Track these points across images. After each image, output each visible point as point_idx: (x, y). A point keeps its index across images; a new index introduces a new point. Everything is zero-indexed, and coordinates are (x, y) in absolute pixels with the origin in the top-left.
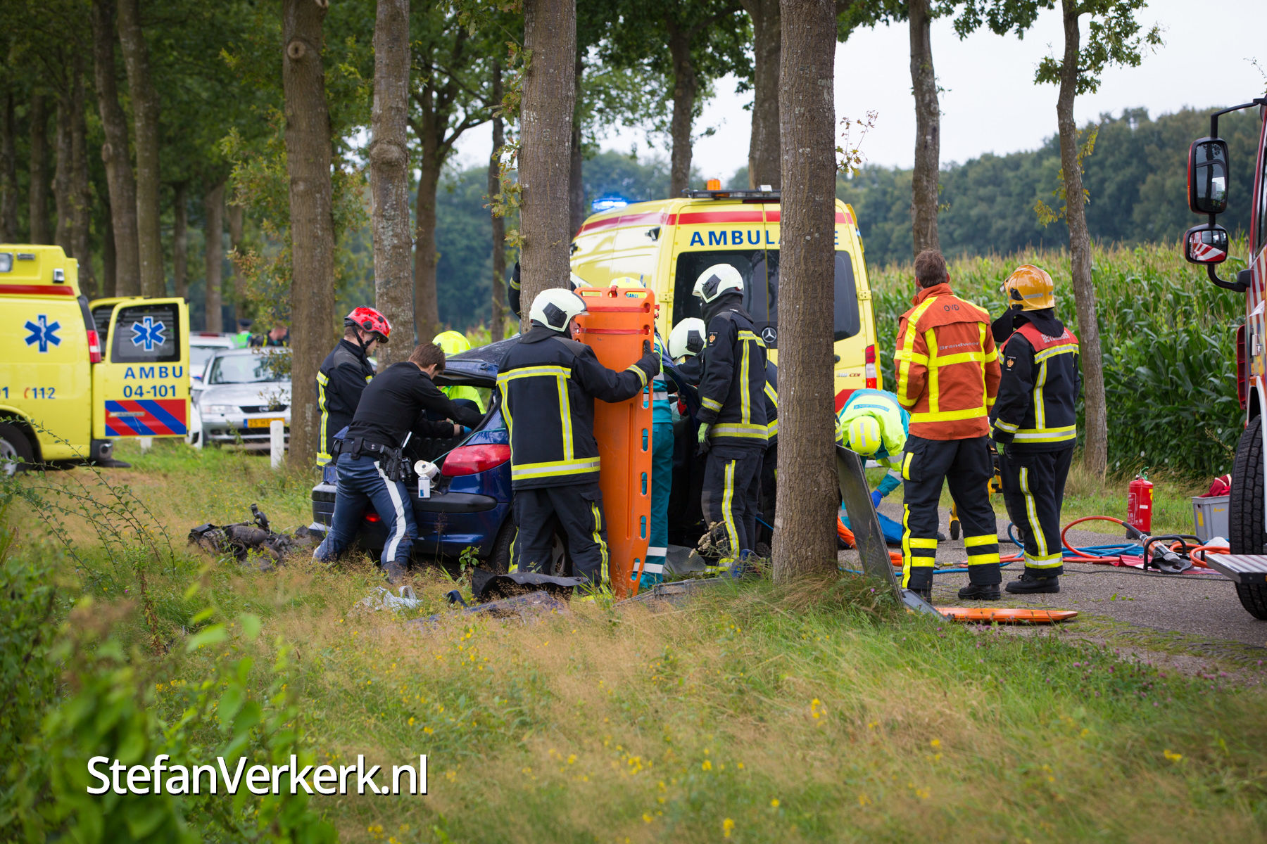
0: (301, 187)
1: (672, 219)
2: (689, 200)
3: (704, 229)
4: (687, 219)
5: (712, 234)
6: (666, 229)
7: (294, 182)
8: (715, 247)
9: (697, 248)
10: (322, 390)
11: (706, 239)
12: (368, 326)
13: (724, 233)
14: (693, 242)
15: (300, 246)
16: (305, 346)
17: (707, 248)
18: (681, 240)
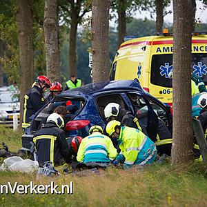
0: (22, 33)
1: (150, 43)
2: (156, 37)
3: (161, 47)
4: (155, 43)
5: (164, 48)
6: (148, 47)
7: (20, 32)
8: (165, 53)
9: (159, 53)
10: (26, 101)
11: (162, 50)
12: (44, 82)
13: (168, 48)
14: (157, 51)
15: (22, 54)
16: (24, 89)
17: (162, 53)
18: (153, 50)
